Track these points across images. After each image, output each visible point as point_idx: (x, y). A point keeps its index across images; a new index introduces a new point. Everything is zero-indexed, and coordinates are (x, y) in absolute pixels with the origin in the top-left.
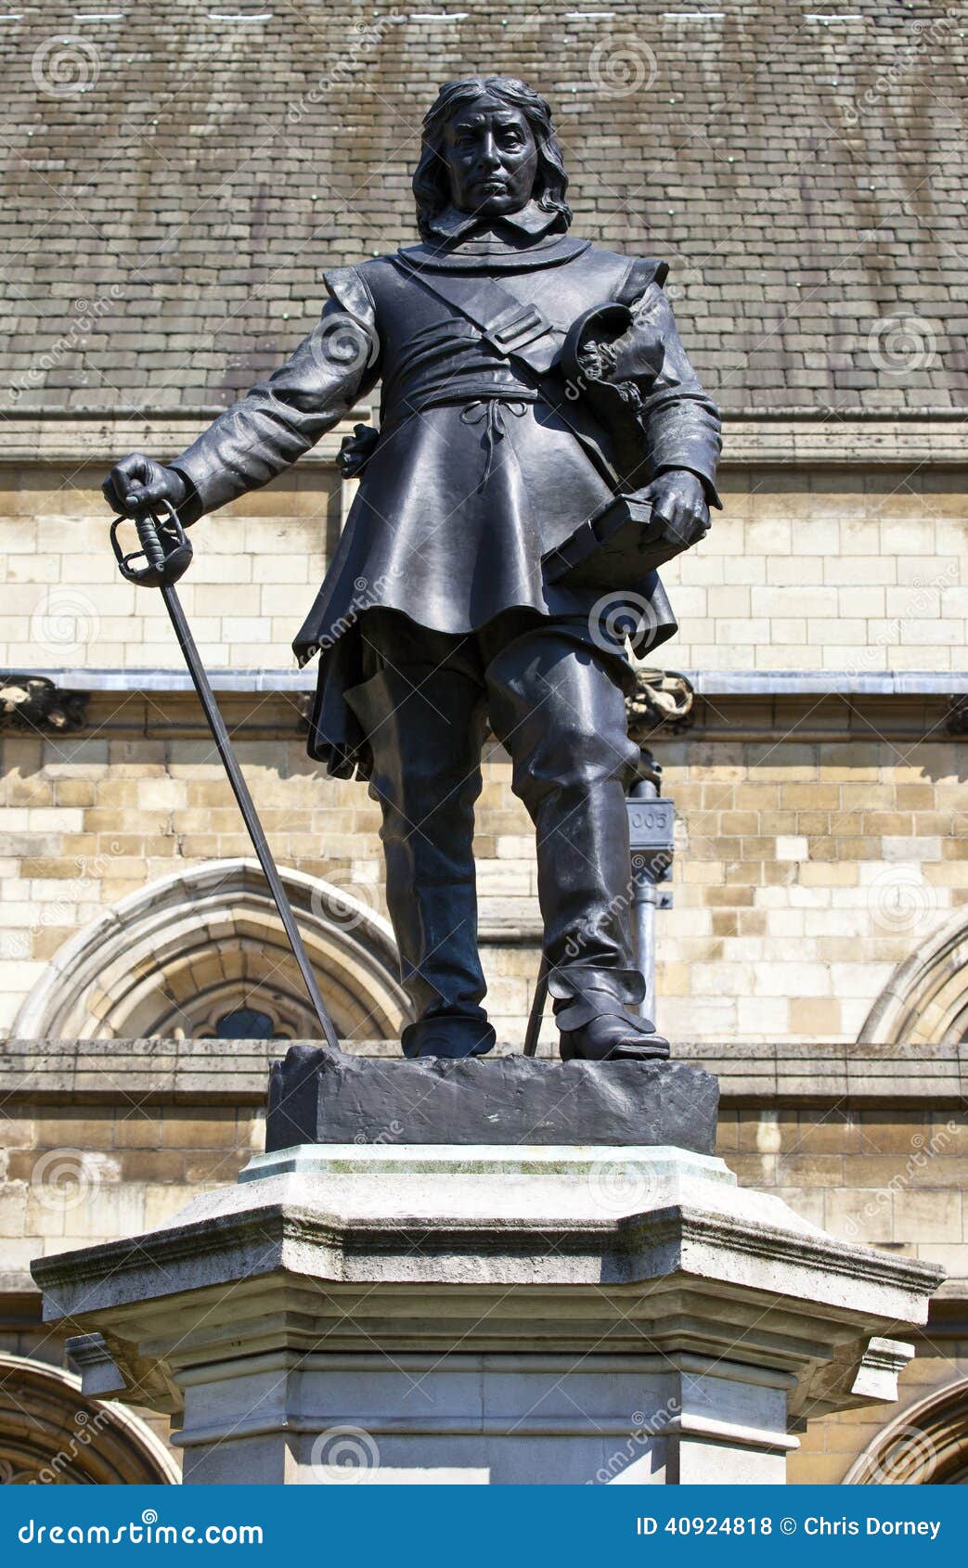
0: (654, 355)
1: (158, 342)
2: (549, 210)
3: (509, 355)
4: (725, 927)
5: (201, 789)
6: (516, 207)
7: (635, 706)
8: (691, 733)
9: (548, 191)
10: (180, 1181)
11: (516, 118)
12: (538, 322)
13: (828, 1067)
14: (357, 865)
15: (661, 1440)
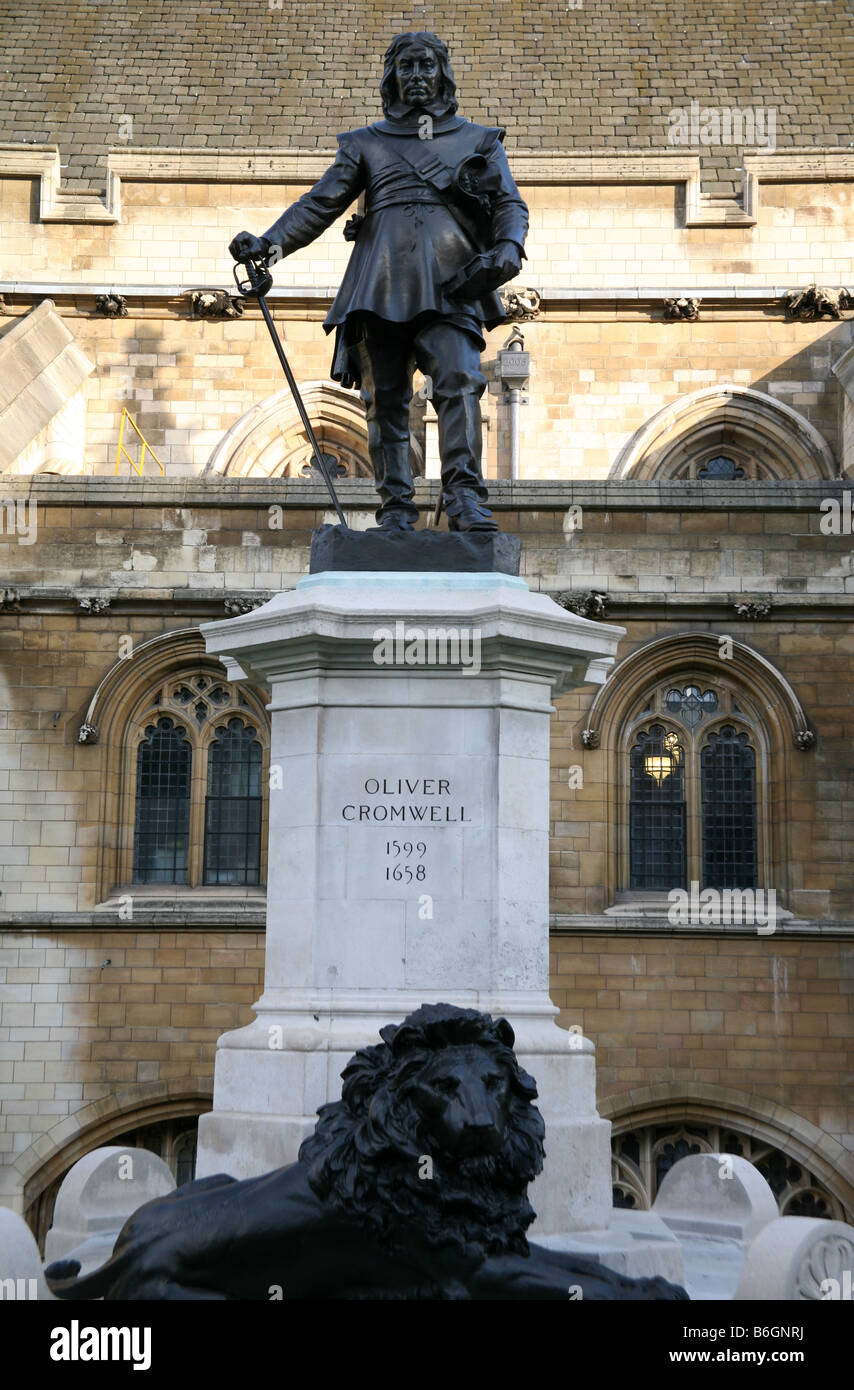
1: (279, 110)
3: (426, 181)
4: (554, 414)
6: (431, 102)
7: (512, 305)
8: (537, 318)
9: (446, 92)
10: (289, 545)
11: (430, 55)
12: (440, 164)
13: (597, 491)
15: (491, 710)
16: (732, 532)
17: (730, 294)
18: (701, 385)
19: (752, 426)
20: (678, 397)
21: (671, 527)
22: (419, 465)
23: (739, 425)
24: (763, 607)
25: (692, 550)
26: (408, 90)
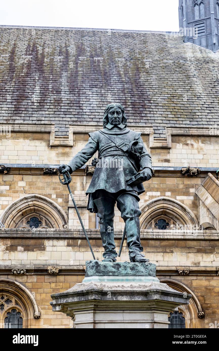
0: (142, 148)
2: (124, 124)
3: (120, 148)
5: (28, 183)
6: (119, 124)
9: (124, 121)
10: (33, 251)
11: (120, 110)
12: (124, 143)
14: (52, 195)
15: (151, 324)
16: (177, 247)
17: (164, 169)
18: (156, 197)
19: (172, 210)
20: (149, 200)
21: (157, 245)
22: (66, 221)
23: (168, 209)
24: (187, 271)
25: (164, 252)
26: (113, 120)
